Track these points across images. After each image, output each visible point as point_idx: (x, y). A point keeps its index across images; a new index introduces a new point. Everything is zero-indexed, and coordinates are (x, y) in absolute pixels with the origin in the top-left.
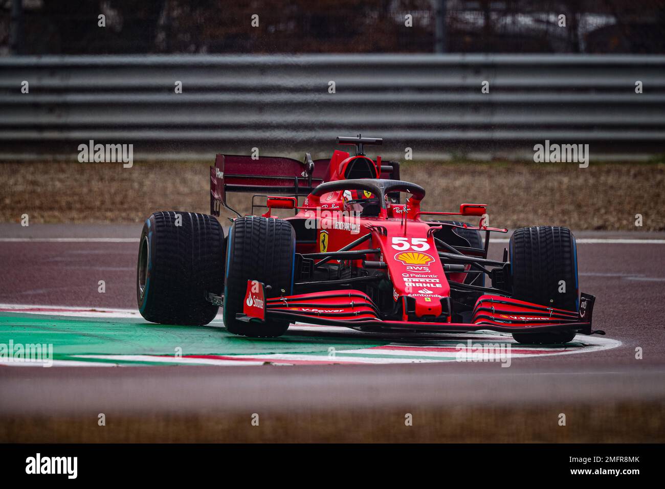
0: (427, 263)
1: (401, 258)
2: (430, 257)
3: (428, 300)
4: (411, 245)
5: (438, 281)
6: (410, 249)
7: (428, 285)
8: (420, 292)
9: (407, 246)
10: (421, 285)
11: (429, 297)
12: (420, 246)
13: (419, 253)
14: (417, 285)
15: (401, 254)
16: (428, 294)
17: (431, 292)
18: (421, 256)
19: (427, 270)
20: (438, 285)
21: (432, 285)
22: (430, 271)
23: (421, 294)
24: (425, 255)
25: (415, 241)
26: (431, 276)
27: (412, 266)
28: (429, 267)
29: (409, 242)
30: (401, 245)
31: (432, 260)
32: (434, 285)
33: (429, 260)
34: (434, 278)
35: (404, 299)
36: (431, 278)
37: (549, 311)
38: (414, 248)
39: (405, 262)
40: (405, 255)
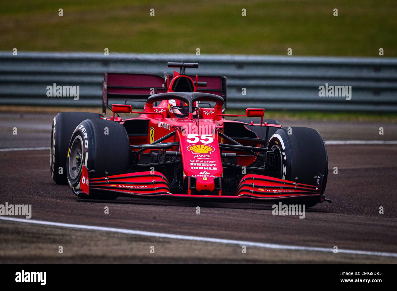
0: (209, 152)
1: (192, 149)
2: (212, 148)
3: (205, 179)
4: (201, 139)
5: (215, 165)
6: (199, 142)
7: (207, 168)
8: (200, 173)
9: (197, 140)
10: (202, 168)
12: (207, 140)
13: (205, 145)
14: (200, 168)
15: (192, 146)
16: (206, 175)
17: (209, 173)
18: (206, 147)
19: (209, 157)
20: (214, 169)
21: (210, 168)
23: (201, 175)
24: (209, 147)
25: (204, 137)
26: (211, 161)
27: (198, 155)
28: (210, 155)
29: (199, 137)
30: (193, 139)
31: (213, 150)
32: (212, 167)
33: (211, 150)
34: (212, 163)
35: (189, 178)
36: (210, 163)
37: (294, 185)
38: (202, 141)
39: (194, 152)
40: (195, 146)
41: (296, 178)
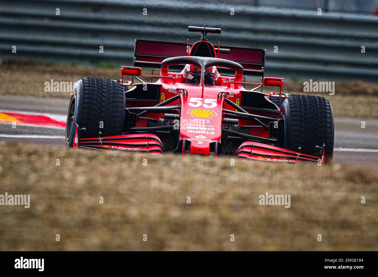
0: (210, 116)
1: (192, 112)
2: (214, 113)
3: (200, 143)
4: (203, 103)
5: (213, 129)
6: (202, 106)
7: (205, 133)
8: (196, 137)
9: (200, 104)
10: (199, 132)
11: (202, 141)
12: (210, 104)
13: (207, 109)
14: (197, 132)
15: (193, 110)
16: (202, 139)
17: (205, 137)
18: (208, 111)
19: (209, 122)
20: (212, 133)
21: (208, 133)
22: (210, 123)
23: (197, 138)
24: (211, 111)
25: (207, 101)
26: (210, 126)
27: (198, 118)
28: (211, 120)
29: (203, 101)
30: (195, 103)
31: (215, 114)
32: (210, 132)
33: (213, 114)
34: (210, 128)
35: (184, 141)
36: (209, 127)
37: (297, 155)
38: (204, 105)
39: (194, 115)
40: (196, 110)
41: (300, 148)
